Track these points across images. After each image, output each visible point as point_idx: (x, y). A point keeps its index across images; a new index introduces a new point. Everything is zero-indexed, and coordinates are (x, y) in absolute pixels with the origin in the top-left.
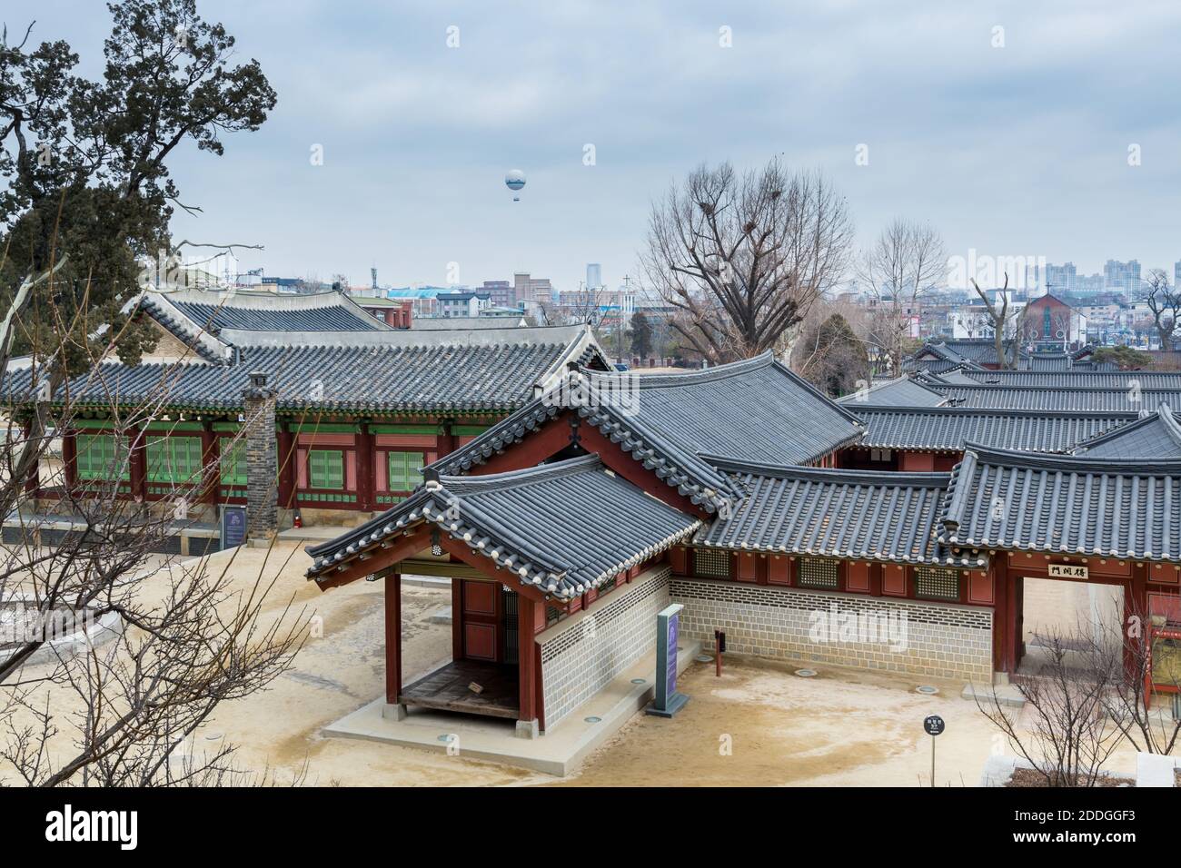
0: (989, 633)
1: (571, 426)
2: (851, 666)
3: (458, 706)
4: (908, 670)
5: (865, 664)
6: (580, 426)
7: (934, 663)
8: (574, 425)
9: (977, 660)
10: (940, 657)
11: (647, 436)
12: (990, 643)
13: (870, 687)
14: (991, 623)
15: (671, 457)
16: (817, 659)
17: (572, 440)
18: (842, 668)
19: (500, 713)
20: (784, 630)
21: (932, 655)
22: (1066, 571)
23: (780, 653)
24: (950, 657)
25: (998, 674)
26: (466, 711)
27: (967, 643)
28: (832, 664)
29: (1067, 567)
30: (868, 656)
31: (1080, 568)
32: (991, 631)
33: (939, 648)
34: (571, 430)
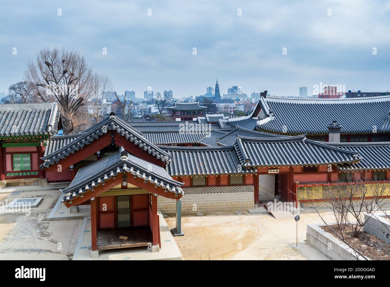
0: (253, 193)
1: (111, 137)
2: (212, 210)
3: (125, 246)
4: (230, 208)
5: (216, 208)
6: (115, 136)
7: (237, 205)
8: (113, 136)
9: (250, 202)
10: (239, 202)
11: (142, 139)
12: (253, 196)
13: (222, 215)
14: (254, 190)
15: (152, 146)
16: (200, 210)
17: (112, 142)
18: (209, 211)
19: (143, 244)
20: (189, 202)
21: (237, 202)
22: (273, 171)
23: (188, 210)
24: (242, 202)
25: (255, 205)
26: (129, 247)
27: (247, 197)
28: (206, 210)
29: (274, 170)
30: (217, 206)
31: (277, 170)
32: (254, 192)
33: (239, 200)
34: (111, 138)
